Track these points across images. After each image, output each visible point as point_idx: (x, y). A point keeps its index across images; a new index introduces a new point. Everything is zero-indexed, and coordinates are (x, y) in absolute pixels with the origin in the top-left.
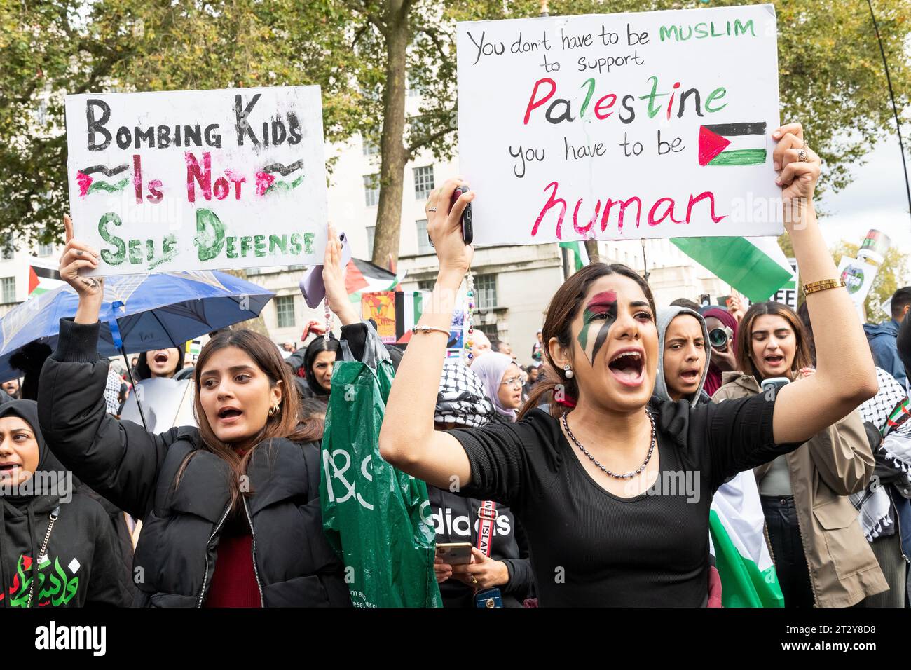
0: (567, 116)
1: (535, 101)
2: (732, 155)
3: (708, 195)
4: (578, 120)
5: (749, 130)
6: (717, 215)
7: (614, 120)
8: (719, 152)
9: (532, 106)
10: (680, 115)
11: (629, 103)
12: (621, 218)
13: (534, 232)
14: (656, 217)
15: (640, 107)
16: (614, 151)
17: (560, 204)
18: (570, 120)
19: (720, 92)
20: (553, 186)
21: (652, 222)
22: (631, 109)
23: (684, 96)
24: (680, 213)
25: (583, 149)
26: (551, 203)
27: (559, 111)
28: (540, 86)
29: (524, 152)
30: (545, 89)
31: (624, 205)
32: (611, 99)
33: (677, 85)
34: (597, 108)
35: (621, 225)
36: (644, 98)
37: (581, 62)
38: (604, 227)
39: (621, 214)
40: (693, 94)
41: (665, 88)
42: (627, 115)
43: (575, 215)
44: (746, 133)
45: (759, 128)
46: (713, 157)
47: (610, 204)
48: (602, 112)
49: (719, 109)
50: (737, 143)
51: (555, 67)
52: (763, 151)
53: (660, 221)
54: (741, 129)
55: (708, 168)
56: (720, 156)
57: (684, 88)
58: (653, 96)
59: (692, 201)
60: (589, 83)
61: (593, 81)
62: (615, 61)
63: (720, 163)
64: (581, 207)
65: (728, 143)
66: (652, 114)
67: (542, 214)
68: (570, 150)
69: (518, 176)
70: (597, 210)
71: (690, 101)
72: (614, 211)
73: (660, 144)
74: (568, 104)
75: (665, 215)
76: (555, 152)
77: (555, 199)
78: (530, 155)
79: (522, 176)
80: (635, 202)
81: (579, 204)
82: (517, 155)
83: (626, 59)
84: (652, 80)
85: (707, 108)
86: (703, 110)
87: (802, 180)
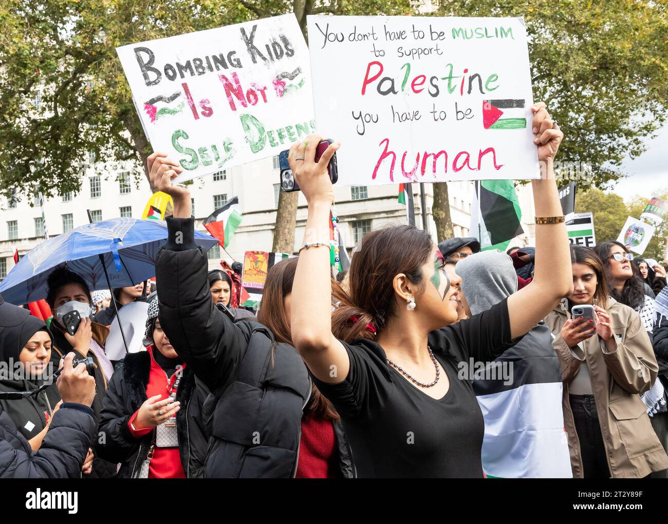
0: (392, 90)
1: (369, 78)
2: (505, 121)
3: (491, 149)
4: (400, 93)
5: (515, 105)
6: (498, 164)
7: (425, 93)
8: (497, 119)
9: (367, 82)
10: (469, 92)
11: (434, 82)
12: (434, 166)
13: (374, 176)
14: (458, 166)
15: (442, 85)
16: (427, 117)
17: (391, 156)
18: (395, 93)
19: (494, 77)
20: (386, 142)
21: (456, 169)
22: (436, 87)
23: (471, 79)
24: (473, 162)
25: (405, 115)
26: (385, 155)
27: (386, 86)
28: (371, 67)
29: (363, 116)
30: (375, 70)
31: (436, 157)
32: (422, 79)
33: (466, 71)
34: (413, 85)
35: (434, 171)
36: (444, 79)
37: (399, 50)
38: (423, 172)
39: (434, 163)
40: (477, 78)
41: (458, 72)
42: (434, 91)
43: (403, 163)
44: (512, 107)
45: (520, 104)
46: (493, 123)
47: (426, 156)
48: (416, 88)
49: (495, 89)
50: (507, 113)
51: (382, 53)
52: (525, 119)
53: (461, 168)
54: (509, 104)
55: (490, 130)
56: (498, 122)
57: (471, 73)
58: (450, 77)
59: (481, 154)
60: (406, 66)
61: (409, 65)
62: (423, 51)
63: (497, 127)
64: (406, 157)
65: (501, 113)
66: (451, 91)
67: (379, 162)
68: (396, 115)
69: (359, 133)
70: (418, 159)
71: (476, 82)
72: (430, 160)
73: (457, 113)
74: (393, 81)
75: (464, 164)
76: (386, 117)
77: (387, 152)
78: (368, 118)
79: (362, 134)
80: (443, 154)
81: (405, 155)
82: (358, 118)
83: (431, 50)
84: (449, 67)
85: (487, 87)
86: (484, 89)
87: (554, 142)
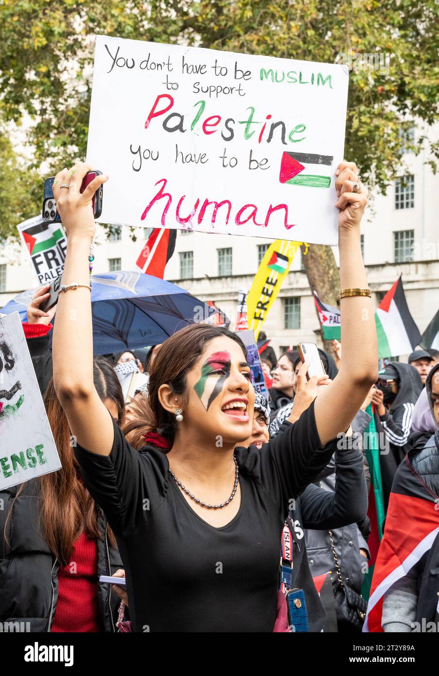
0: (180, 127)
1: (156, 111)
2: (305, 178)
3: (284, 206)
4: (188, 132)
5: (320, 161)
6: (289, 223)
7: (217, 136)
8: (296, 174)
9: (152, 115)
10: (269, 141)
11: (230, 124)
12: (214, 216)
13: (143, 217)
14: (242, 219)
15: (239, 129)
16: (214, 161)
17: (167, 198)
18: (182, 131)
19: (301, 128)
20: (163, 182)
21: (238, 221)
22: (231, 130)
23: (274, 126)
24: (261, 217)
25: (189, 156)
26: (159, 196)
27: (174, 122)
28: (160, 99)
29: (142, 151)
30: (164, 103)
31: (218, 206)
32: (216, 119)
33: (269, 117)
34: (205, 125)
35: (213, 221)
36: (242, 123)
37: (195, 86)
38: (200, 220)
39: (215, 212)
40: (281, 126)
41: (260, 118)
42: (228, 134)
43: (178, 208)
44: (317, 163)
45: (327, 160)
46: (291, 178)
47: (207, 203)
48: (208, 129)
49: (299, 141)
50: (310, 169)
51: (175, 86)
52: (329, 178)
53: (245, 222)
54: (314, 159)
55: (286, 185)
56: (296, 178)
57: (274, 120)
58: (249, 122)
59: (271, 210)
60: (200, 104)
61: (204, 103)
62: (223, 90)
63: (295, 183)
64: (183, 202)
65: (303, 168)
66: (248, 137)
67: (152, 203)
68: (180, 156)
69: (134, 169)
70: (196, 206)
71: (278, 130)
72: (210, 209)
73: (251, 161)
74: (182, 118)
75: (249, 218)
76: (168, 154)
77: (163, 193)
78: (147, 154)
79: (138, 170)
80: (227, 205)
81: (182, 199)
82: (136, 153)
83: (232, 89)
84: (250, 110)
85: (290, 138)
86: (287, 140)
87: (353, 207)
